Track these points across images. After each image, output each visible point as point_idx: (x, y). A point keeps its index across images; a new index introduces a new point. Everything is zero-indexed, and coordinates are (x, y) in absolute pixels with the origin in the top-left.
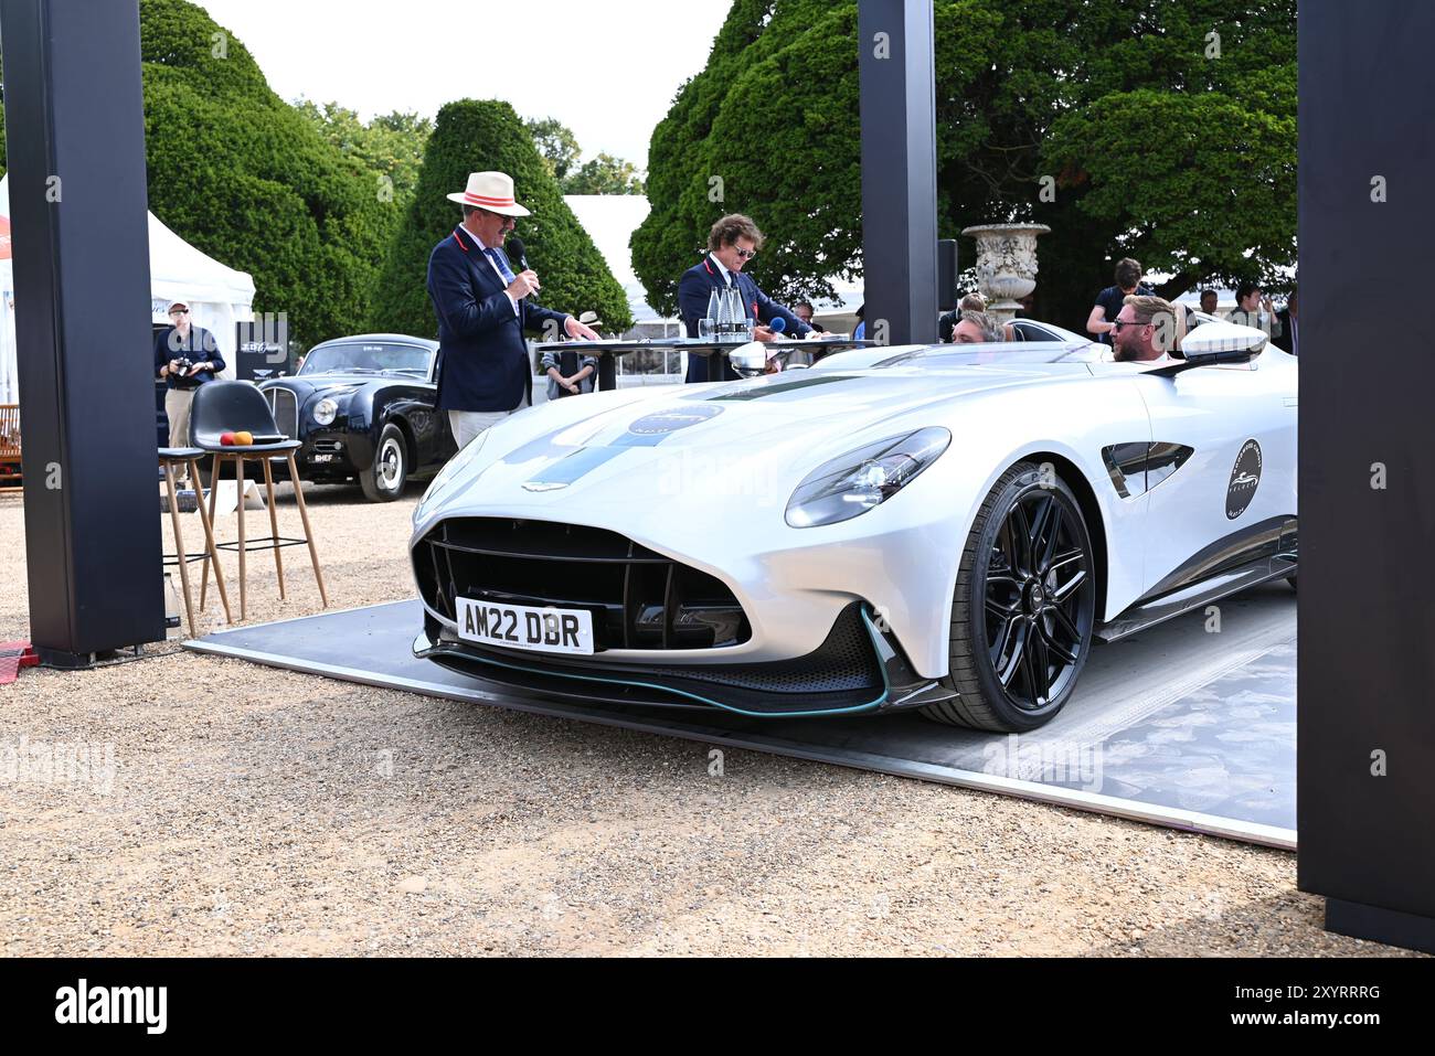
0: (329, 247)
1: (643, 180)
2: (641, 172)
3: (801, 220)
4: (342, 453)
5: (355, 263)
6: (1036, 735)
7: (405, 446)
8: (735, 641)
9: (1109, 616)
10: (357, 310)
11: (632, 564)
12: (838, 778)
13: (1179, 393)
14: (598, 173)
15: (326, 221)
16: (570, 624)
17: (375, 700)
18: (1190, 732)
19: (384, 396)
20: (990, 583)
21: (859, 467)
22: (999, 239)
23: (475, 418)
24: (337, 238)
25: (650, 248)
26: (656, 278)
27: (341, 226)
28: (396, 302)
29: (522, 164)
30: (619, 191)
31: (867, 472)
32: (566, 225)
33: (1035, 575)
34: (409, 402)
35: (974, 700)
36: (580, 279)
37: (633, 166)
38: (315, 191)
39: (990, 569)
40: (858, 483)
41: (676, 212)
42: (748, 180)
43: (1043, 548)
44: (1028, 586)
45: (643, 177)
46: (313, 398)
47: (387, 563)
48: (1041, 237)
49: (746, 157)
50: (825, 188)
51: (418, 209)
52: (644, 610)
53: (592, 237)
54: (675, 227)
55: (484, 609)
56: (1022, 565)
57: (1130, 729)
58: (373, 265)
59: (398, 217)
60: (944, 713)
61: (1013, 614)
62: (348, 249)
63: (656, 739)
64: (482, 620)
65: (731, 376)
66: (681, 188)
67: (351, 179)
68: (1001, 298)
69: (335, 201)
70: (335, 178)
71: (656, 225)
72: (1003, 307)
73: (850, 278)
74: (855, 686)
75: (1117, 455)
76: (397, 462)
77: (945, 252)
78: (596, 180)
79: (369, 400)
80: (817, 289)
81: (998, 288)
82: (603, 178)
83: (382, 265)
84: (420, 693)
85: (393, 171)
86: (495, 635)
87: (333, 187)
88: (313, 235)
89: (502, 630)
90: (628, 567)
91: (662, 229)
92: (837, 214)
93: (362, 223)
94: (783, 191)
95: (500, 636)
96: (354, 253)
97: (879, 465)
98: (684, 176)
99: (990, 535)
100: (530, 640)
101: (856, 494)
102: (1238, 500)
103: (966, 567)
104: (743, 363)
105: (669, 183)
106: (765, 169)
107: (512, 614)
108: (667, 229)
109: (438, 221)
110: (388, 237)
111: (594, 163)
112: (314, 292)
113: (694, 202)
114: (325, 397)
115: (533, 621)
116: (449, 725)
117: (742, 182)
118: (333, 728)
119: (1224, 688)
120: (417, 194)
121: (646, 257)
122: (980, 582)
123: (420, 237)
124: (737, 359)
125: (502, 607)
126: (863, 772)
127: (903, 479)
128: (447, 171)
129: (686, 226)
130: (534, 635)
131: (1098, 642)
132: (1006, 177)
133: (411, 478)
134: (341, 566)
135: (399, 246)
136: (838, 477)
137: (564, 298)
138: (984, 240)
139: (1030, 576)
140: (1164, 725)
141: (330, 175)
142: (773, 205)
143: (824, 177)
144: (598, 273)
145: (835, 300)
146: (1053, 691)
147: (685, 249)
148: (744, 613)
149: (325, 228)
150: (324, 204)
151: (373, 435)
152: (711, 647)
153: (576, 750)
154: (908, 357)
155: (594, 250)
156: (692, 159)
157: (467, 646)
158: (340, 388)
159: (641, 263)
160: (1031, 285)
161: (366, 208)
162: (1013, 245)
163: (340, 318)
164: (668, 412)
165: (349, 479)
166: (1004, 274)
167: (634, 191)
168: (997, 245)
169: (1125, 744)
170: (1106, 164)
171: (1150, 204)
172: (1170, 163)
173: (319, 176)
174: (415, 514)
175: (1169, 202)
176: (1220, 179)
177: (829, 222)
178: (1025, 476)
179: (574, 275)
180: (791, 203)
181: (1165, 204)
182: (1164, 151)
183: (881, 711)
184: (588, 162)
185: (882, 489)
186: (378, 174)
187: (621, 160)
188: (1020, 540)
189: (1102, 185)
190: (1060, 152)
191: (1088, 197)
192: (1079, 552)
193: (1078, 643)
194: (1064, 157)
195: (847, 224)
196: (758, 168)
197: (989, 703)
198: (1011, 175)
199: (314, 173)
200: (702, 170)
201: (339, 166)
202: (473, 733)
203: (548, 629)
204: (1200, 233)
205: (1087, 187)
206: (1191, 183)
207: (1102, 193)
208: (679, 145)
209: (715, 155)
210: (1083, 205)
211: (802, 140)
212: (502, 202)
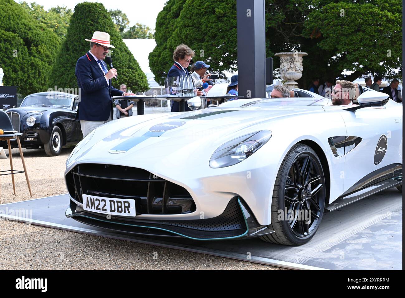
0: (32, 58)
1: (153, 33)
2: (152, 30)
3: (214, 49)
4: (37, 137)
5: (42, 64)
6: (304, 247)
7: (62, 135)
8: (190, 211)
9: (331, 201)
10: (43, 82)
11: (151, 182)
12: (229, 263)
13: (357, 117)
14: (136, 30)
15: (31, 48)
16: (127, 205)
17: (51, 233)
18: (362, 245)
19: (54, 115)
20: (286, 190)
21: (237, 145)
22: (288, 57)
23: (90, 124)
24: (35, 54)
25: (156, 60)
26: (158, 71)
27: (37, 50)
28: (58, 79)
29: (107, 27)
30: (144, 37)
31: (240, 147)
32: (124, 50)
33: (303, 186)
34: (63, 118)
35: (281, 234)
36: (129, 71)
37: (149, 28)
38: (27, 36)
39: (286, 184)
40: (237, 151)
41: (166, 46)
42: (194, 34)
43: (306, 175)
44: (301, 191)
45: (153, 32)
46: (26, 116)
47: (55, 180)
48: (304, 57)
49: (193, 26)
50: (223, 38)
51: (67, 44)
52: (155, 199)
53: (134, 55)
54: (166, 52)
55: (94, 199)
56: (298, 183)
57: (339, 244)
58: (49, 65)
59: (59, 46)
60: (269, 239)
61: (295, 201)
62: (39, 58)
63: (160, 248)
64: (93, 203)
65: (188, 109)
66: (168, 37)
67: (41, 32)
68: (289, 80)
69: (35, 40)
70: (35, 31)
71: (158, 51)
72: (290, 83)
73: (232, 72)
74: (236, 228)
75: (334, 141)
76: (58, 141)
77: (268, 62)
78: (134, 33)
79: (48, 117)
80: (219, 76)
81: (288, 76)
82: (138, 32)
83: (53, 65)
84: (69, 231)
85: (57, 29)
86: (98, 209)
87: (34, 35)
88: (26, 53)
89: (100, 207)
90: (149, 183)
91: (161, 52)
92: (227, 47)
93: (45, 49)
94: (207, 38)
95: (99, 209)
96: (42, 60)
97: (244, 144)
98: (169, 32)
99: (286, 172)
100: (111, 211)
101: (236, 155)
102: (378, 158)
103: (278, 184)
104: (192, 104)
105: (164, 35)
106: (200, 30)
107: (104, 200)
108: (163, 52)
109: (75, 48)
110: (55, 54)
111: (134, 27)
112: (26, 75)
113: (173, 42)
114: (31, 116)
115: (112, 203)
116: (80, 243)
117: (191, 35)
118: (35, 244)
119: (374, 228)
120: (66, 38)
121: (155, 63)
122: (282, 190)
123: (68, 54)
124: (190, 103)
125: (101, 198)
126: (239, 261)
127: (254, 150)
128: (78, 29)
129: (170, 51)
130: (113, 209)
131: (326, 211)
132: (291, 34)
133: (64, 147)
134: (37, 181)
135: (60, 57)
136: (229, 149)
137: (122, 78)
138: (283, 58)
139: (301, 187)
140: (352, 243)
141: (33, 30)
142: (203, 44)
143: (223, 34)
144: (136, 69)
145: (226, 80)
146: (310, 230)
147: (169, 60)
148: (193, 200)
149: (31, 51)
150: (30, 41)
151: (49, 130)
152: (181, 214)
153: (129, 253)
154: (255, 103)
155: (134, 60)
156: (172, 26)
157: (86, 213)
158: (37, 112)
159: (152, 65)
160: (300, 75)
161: (47, 43)
162: (294, 60)
163: (36, 85)
164: (164, 123)
165: (40, 147)
166: (290, 71)
167: (149, 37)
168: (288, 60)
169: (337, 250)
170: (328, 30)
171: (345, 45)
172: (352, 30)
173: (29, 31)
174: (67, 161)
175: (352, 44)
176: (371, 36)
177: (224, 50)
178: (299, 149)
179: (127, 70)
180: (210, 43)
181: (350, 45)
182: (350, 25)
183: (245, 238)
184: (132, 26)
185: (246, 153)
186: (52, 30)
187: (145, 26)
188: (297, 173)
189: (327, 38)
190: (311, 25)
191: (322, 42)
192: (320, 177)
193: (319, 211)
194: (313, 27)
195: (231, 51)
196: (197, 30)
197: (286, 235)
198: (293, 34)
199: (27, 29)
200: (176, 30)
201: (36, 27)
202: (89, 246)
203: (118, 207)
204: (363, 56)
205: (321, 38)
206: (360, 37)
207: (327, 41)
208: (167, 20)
209: (181, 25)
210: (320, 45)
211: (214, 19)
212: (105, 42)
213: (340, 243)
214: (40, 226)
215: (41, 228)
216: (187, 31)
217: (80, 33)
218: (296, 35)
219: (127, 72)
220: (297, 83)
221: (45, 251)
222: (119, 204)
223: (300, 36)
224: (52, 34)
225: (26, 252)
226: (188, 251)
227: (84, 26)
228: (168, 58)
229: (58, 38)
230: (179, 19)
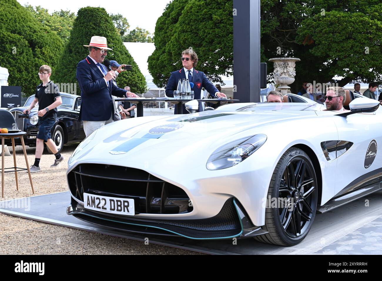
0: (37, 59)
1: (152, 37)
2: (151, 34)
3: (211, 54)
6: (295, 247)
7: (63, 133)
8: (187, 211)
9: (323, 203)
11: (150, 182)
13: (348, 122)
14: (136, 34)
15: (36, 49)
16: (126, 204)
17: (52, 230)
18: (352, 246)
20: (280, 192)
21: (233, 148)
22: (282, 63)
23: (92, 124)
24: (39, 55)
25: (155, 63)
26: (157, 73)
27: (41, 51)
28: (61, 80)
29: (109, 31)
30: (143, 41)
31: (236, 150)
32: (124, 53)
33: (296, 188)
34: (65, 117)
35: (274, 234)
36: (129, 73)
37: (149, 32)
38: (32, 38)
39: (281, 186)
40: (233, 154)
41: (165, 50)
42: (192, 39)
43: (299, 178)
44: (294, 193)
45: (152, 35)
46: (30, 115)
48: (297, 63)
49: (191, 31)
50: (219, 43)
51: (70, 46)
52: (153, 199)
53: (133, 58)
54: (164, 55)
55: (94, 197)
56: (292, 185)
57: (330, 245)
59: (62, 49)
60: (263, 239)
62: (44, 60)
63: (157, 246)
64: (93, 202)
66: (167, 41)
67: (45, 34)
68: (282, 84)
69: (39, 42)
70: (39, 34)
71: (157, 54)
72: (283, 87)
74: (231, 229)
75: (326, 145)
76: (60, 139)
77: (263, 67)
78: (134, 37)
80: (215, 79)
81: (281, 81)
82: (137, 36)
83: (56, 66)
84: (69, 227)
85: (61, 31)
86: (98, 207)
87: (39, 37)
88: (30, 54)
89: (101, 205)
90: (148, 183)
91: (159, 56)
92: (224, 52)
93: (49, 50)
94: (204, 44)
95: (100, 208)
97: (240, 148)
98: (168, 37)
99: (281, 174)
100: (111, 209)
101: (233, 158)
102: (368, 161)
103: (272, 186)
104: (190, 107)
105: (162, 39)
106: (198, 35)
107: (104, 199)
108: (161, 56)
109: (77, 51)
110: (58, 56)
111: (134, 31)
112: (30, 75)
113: (171, 46)
114: (34, 115)
115: (112, 202)
116: (80, 240)
117: (189, 40)
118: (37, 240)
119: (364, 230)
120: (70, 40)
121: (154, 66)
122: (277, 192)
123: (70, 56)
124: (188, 106)
125: (101, 197)
127: (249, 153)
128: (81, 33)
129: (168, 55)
130: (113, 208)
131: (318, 213)
132: (284, 41)
133: (65, 145)
134: (39, 178)
135: (63, 59)
136: (225, 151)
137: (122, 80)
138: (276, 63)
139: (294, 189)
140: (342, 244)
141: (37, 32)
142: (200, 49)
143: (219, 39)
144: (135, 71)
145: (222, 83)
146: (302, 231)
147: (168, 64)
148: (190, 201)
149: (35, 52)
150: (35, 43)
152: (178, 213)
153: (127, 250)
154: (249, 107)
155: (134, 63)
156: (171, 31)
157: (87, 211)
159: (152, 68)
160: (293, 80)
161: (50, 45)
162: (287, 65)
164: (163, 126)
166: (283, 76)
167: (149, 41)
168: (281, 65)
169: (329, 251)
170: (321, 37)
171: (336, 52)
172: (344, 37)
173: (33, 33)
174: (69, 161)
175: (343, 51)
177: (220, 55)
178: (293, 153)
180: (207, 48)
181: (341, 52)
182: (341, 33)
183: (240, 238)
184: (132, 30)
185: (242, 156)
186: (55, 32)
187: (144, 30)
188: (291, 176)
189: (319, 44)
190: (304, 32)
191: (314, 49)
192: (312, 180)
193: (311, 213)
194: (306, 34)
195: (227, 56)
196: (195, 35)
197: (279, 236)
198: (287, 40)
199: (32, 32)
200: (175, 35)
201: (41, 29)
202: (89, 243)
203: (118, 206)
204: (354, 63)
205: (313, 45)
206: (351, 45)
207: (319, 47)
208: (166, 25)
209: (179, 30)
210: (312, 52)
211: (211, 25)
213: (332, 244)
214: (42, 222)
215: (43, 225)
216: (185, 36)
217: (82, 36)
218: (290, 42)
219: (126, 74)
220: (290, 88)
221: (46, 247)
222: (119, 203)
223: (293, 43)
224: (56, 36)
225: (28, 248)
226: (184, 250)
228: (166, 62)
229: (61, 40)
230: (177, 25)
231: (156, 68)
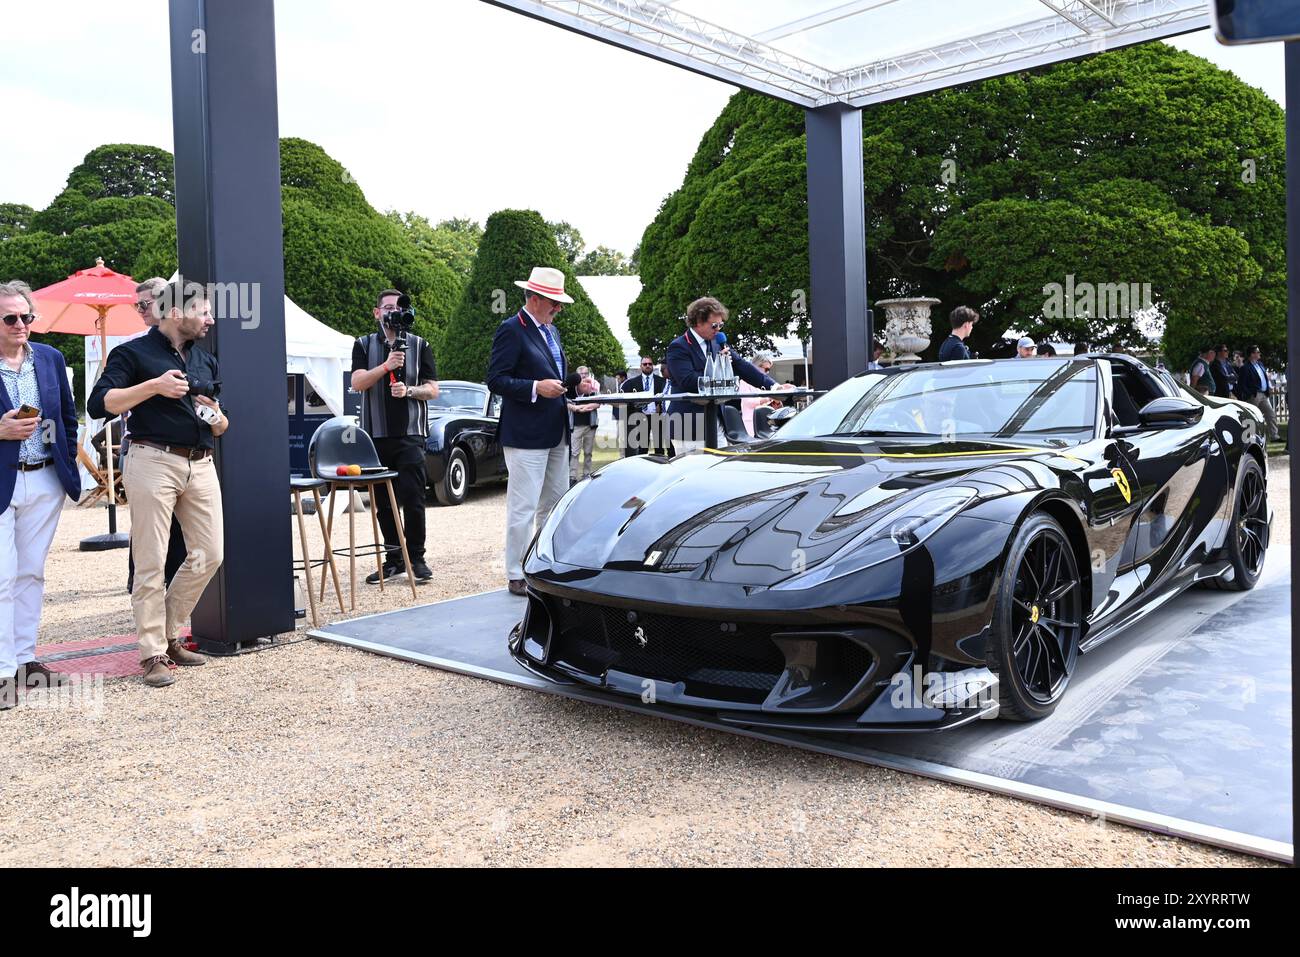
1: (629, 264)
2: (628, 259)
5: (427, 327)
7: (467, 464)
14: (597, 259)
18: (1135, 729)
19: (452, 427)
22: (903, 309)
25: (643, 317)
26: (647, 338)
28: (457, 355)
34: (471, 431)
36: (590, 337)
37: (622, 255)
38: (400, 275)
41: (662, 291)
45: (629, 262)
48: (933, 307)
49: (714, 250)
50: (773, 272)
51: (473, 288)
53: (598, 308)
54: (662, 302)
58: (440, 327)
66: (666, 273)
67: (424, 266)
68: (905, 352)
69: (414, 282)
70: (413, 266)
71: (646, 301)
72: (906, 358)
76: (461, 476)
78: (598, 264)
79: (442, 430)
81: (902, 345)
82: (601, 263)
83: (447, 328)
85: (453, 260)
87: (412, 272)
91: (652, 304)
93: (433, 297)
94: (742, 274)
96: (427, 319)
98: (668, 264)
105: (657, 269)
106: (729, 259)
108: (655, 303)
110: (451, 307)
111: (594, 253)
113: (675, 282)
117: (711, 268)
119: (1148, 684)
120: (472, 277)
121: (640, 323)
128: (494, 261)
129: (671, 301)
132: (904, 263)
133: (471, 486)
135: (460, 314)
138: (891, 309)
141: (409, 264)
142: (735, 285)
143: (773, 265)
144: (602, 333)
147: (669, 317)
151: (443, 457)
155: (599, 316)
156: (674, 252)
159: (636, 328)
160: (926, 343)
161: (435, 287)
162: (913, 313)
166: (907, 335)
167: (623, 273)
168: (901, 313)
170: (981, 253)
172: (1030, 252)
173: (402, 265)
176: (1067, 264)
179: (585, 335)
180: (748, 283)
181: (1026, 282)
182: (1025, 243)
184: (590, 252)
186: (443, 262)
187: (613, 251)
189: (978, 269)
190: (947, 245)
191: (968, 277)
194: (950, 248)
196: (724, 258)
198: (909, 261)
199: (398, 262)
200: (682, 260)
201: (416, 257)
205: (967, 270)
206: (1045, 267)
207: (979, 275)
208: (664, 242)
209: (692, 249)
210: (964, 283)
211: (756, 237)
212: (555, 291)
216: (702, 262)
218: (916, 265)
220: (919, 359)
223: (923, 267)
224: (445, 270)
227: (506, 255)
228: (668, 314)
229: (455, 277)
230: (686, 239)
231: (646, 327)
